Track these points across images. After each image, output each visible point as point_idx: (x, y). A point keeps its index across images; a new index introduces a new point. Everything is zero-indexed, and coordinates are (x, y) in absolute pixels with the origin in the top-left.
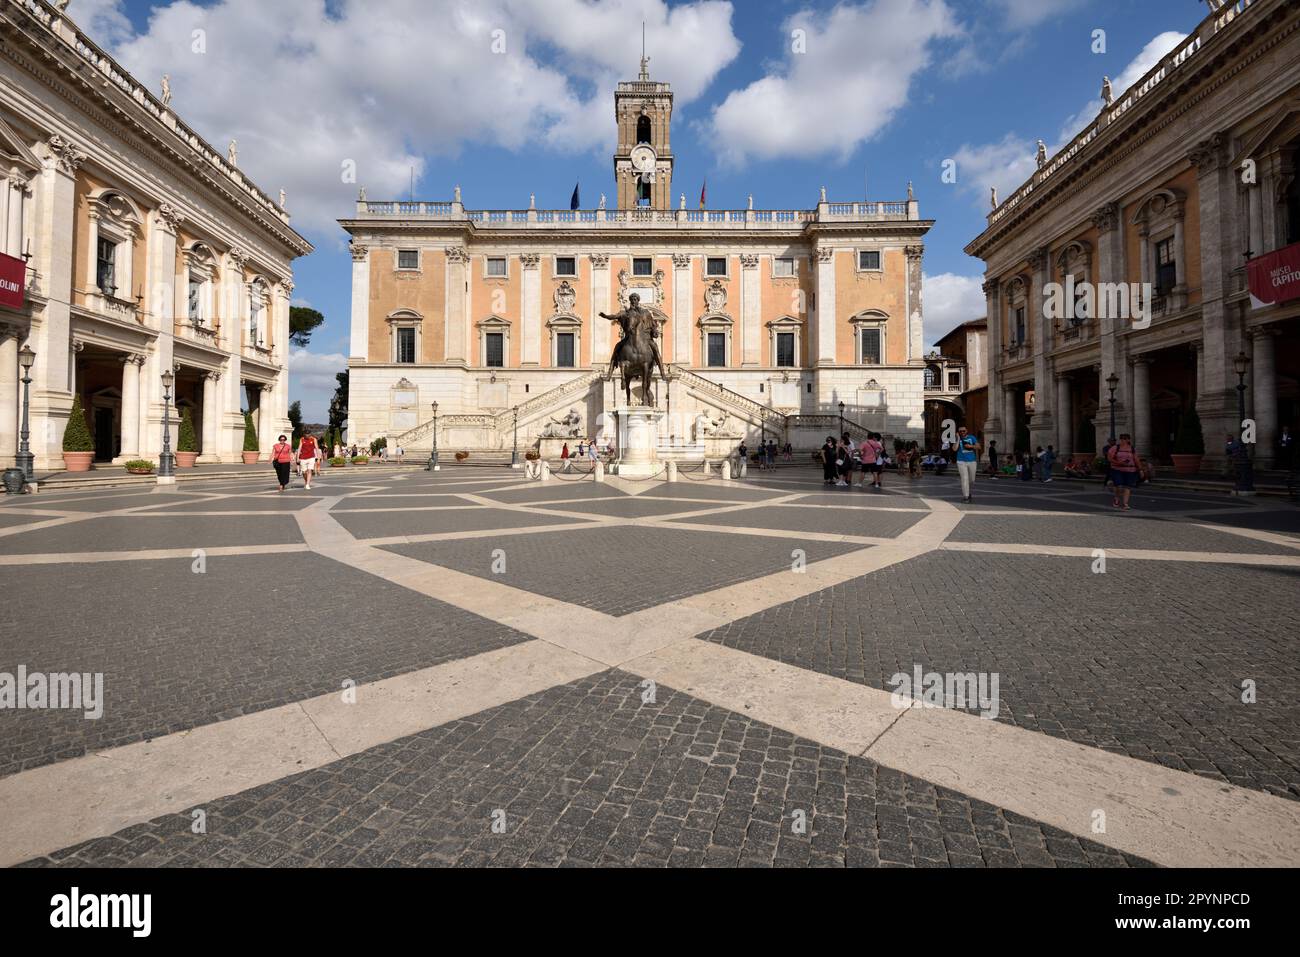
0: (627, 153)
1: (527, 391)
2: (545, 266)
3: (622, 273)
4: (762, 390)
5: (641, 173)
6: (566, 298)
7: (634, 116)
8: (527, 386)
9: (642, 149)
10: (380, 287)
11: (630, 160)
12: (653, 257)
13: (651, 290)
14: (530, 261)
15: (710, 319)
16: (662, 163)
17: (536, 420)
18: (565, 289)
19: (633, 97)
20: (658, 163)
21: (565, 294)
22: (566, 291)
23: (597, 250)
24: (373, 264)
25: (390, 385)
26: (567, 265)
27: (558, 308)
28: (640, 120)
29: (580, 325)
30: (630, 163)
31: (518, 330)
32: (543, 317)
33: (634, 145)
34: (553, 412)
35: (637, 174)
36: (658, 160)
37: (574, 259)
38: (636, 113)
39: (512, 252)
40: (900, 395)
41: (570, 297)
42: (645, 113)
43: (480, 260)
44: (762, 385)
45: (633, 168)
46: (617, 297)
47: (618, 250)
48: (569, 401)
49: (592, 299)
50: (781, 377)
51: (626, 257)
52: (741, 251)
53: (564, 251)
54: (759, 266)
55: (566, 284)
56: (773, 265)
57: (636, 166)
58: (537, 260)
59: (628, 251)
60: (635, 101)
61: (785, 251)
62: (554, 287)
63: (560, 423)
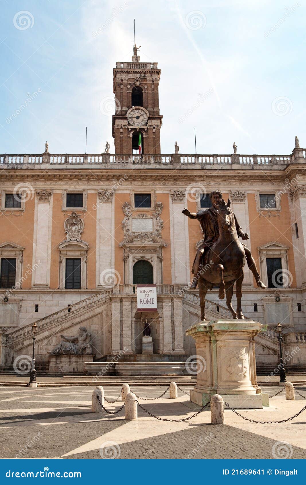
0: (123, 113)
1: (37, 311)
2: (55, 200)
3: (126, 205)
4: (256, 309)
5: (136, 129)
6: (74, 228)
7: (129, 86)
8: (37, 306)
9: (136, 111)
11: (126, 118)
12: (152, 193)
13: (150, 221)
14: (43, 196)
16: (153, 121)
17: (47, 338)
19: (128, 72)
20: (150, 121)
21: (73, 224)
22: (74, 221)
23: (104, 185)
26: (75, 199)
27: (67, 236)
28: (134, 89)
29: (87, 251)
30: (126, 121)
31: (30, 257)
32: (52, 243)
33: (129, 108)
34: (62, 330)
35: (132, 129)
36: (149, 119)
37: (82, 194)
38: (130, 84)
41: (78, 227)
42: (138, 84)
44: (255, 305)
45: (129, 124)
46: (121, 226)
47: (122, 187)
48: (78, 320)
49: (98, 228)
50: (273, 297)
51: (128, 192)
52: (230, 188)
53: (74, 187)
54: (246, 201)
55: (74, 215)
56: (258, 199)
57: (131, 123)
58: (50, 194)
59: (130, 187)
60: (131, 76)
61: (267, 188)
62: (64, 218)
63: (68, 341)
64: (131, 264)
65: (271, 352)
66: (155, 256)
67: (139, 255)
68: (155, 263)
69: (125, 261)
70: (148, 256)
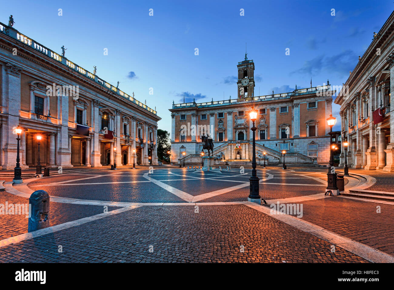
0: (240, 81)
2: (215, 116)
3: (236, 116)
4: (276, 145)
5: (245, 86)
6: (221, 124)
7: (242, 71)
9: (244, 80)
10: (177, 124)
11: (241, 83)
12: (244, 111)
13: (243, 120)
14: (212, 115)
15: (260, 126)
16: (251, 82)
18: (221, 121)
23: (229, 110)
24: (176, 119)
25: (179, 147)
26: (221, 115)
27: (219, 126)
28: (244, 72)
29: (224, 130)
32: (215, 129)
33: (242, 79)
34: (216, 153)
35: (243, 86)
36: (249, 82)
37: (223, 113)
38: (243, 70)
39: (208, 113)
40: (323, 145)
42: (246, 69)
43: (200, 115)
44: (276, 144)
45: (242, 85)
46: (234, 122)
47: (234, 110)
48: (220, 150)
49: (228, 123)
50: (282, 141)
51: (236, 111)
52: (270, 106)
53: (220, 111)
54: (276, 110)
55: (221, 120)
56: (280, 110)
57: (243, 84)
58: (214, 114)
59: (237, 110)
60: (243, 67)
61: (284, 105)
62: (218, 121)
63: (218, 156)
64: (237, 133)
65: (277, 159)
66: (245, 131)
67: (240, 131)
68: (245, 133)
69: (236, 132)
70: (242, 131)
